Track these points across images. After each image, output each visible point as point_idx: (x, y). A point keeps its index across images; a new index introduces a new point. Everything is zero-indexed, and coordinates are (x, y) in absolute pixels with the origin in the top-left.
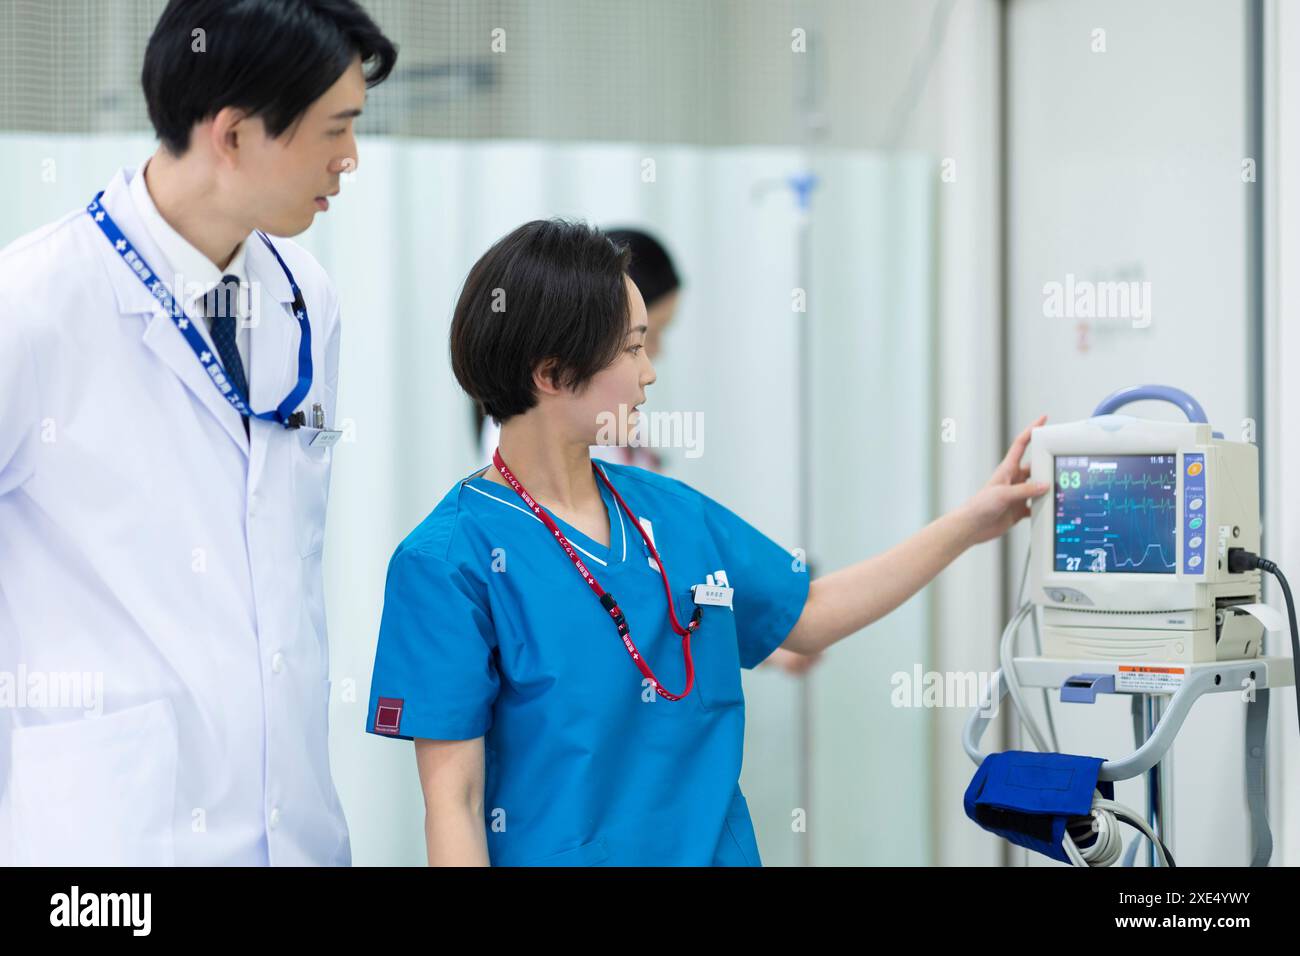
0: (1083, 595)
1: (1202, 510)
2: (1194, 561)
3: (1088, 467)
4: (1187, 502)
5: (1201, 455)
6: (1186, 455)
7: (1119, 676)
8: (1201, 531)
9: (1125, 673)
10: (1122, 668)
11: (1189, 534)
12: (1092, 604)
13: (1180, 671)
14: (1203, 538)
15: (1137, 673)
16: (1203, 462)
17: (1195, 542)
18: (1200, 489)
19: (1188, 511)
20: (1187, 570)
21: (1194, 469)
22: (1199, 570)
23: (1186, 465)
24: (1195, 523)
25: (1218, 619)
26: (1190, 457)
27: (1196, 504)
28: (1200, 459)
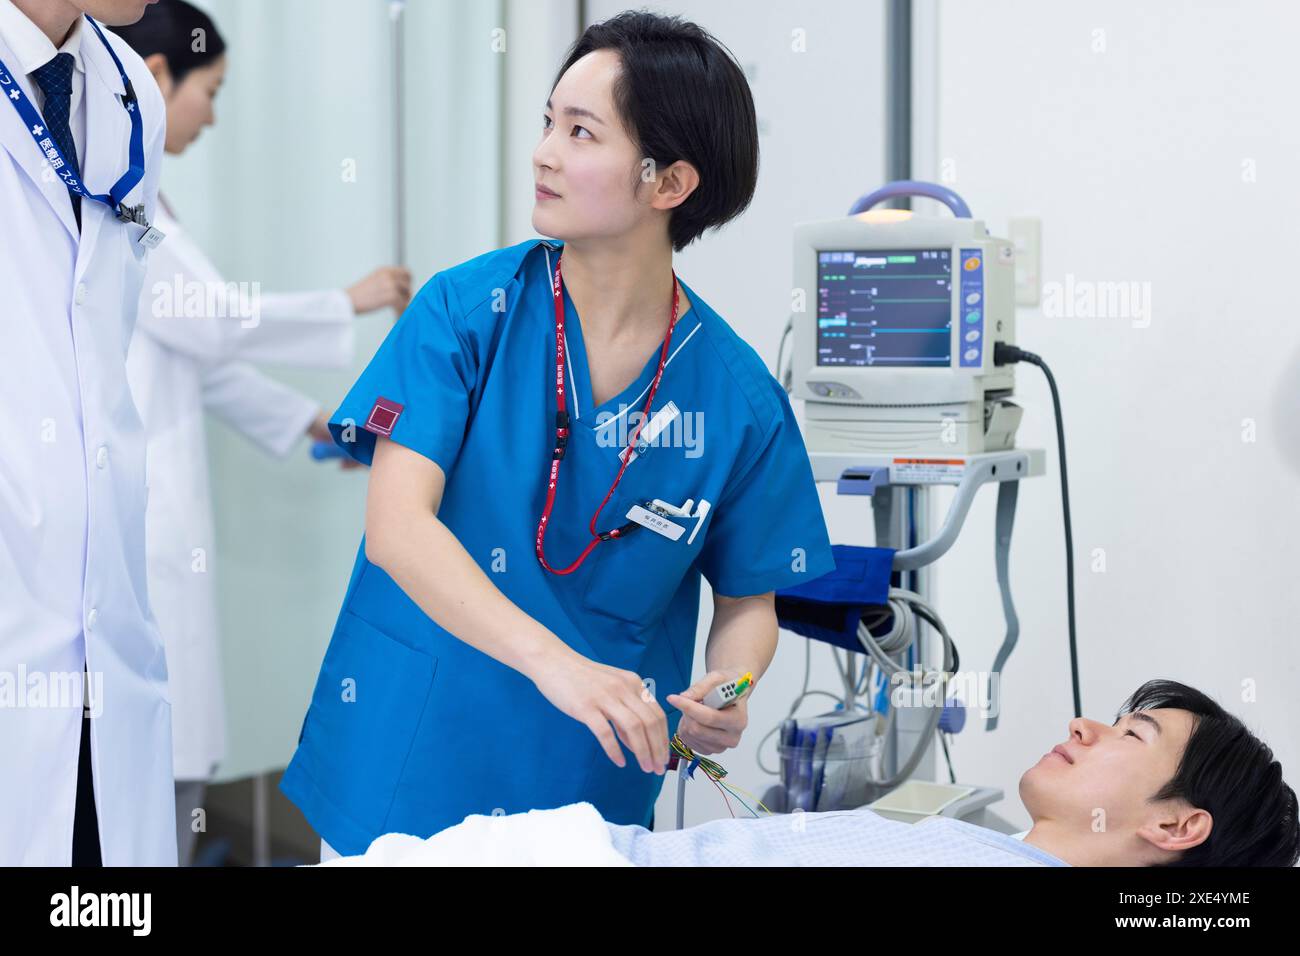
0: (851, 390)
1: (980, 305)
2: (971, 355)
3: (854, 262)
4: (964, 296)
5: (979, 250)
6: (963, 251)
7: (894, 468)
8: (979, 325)
9: (901, 466)
10: (897, 461)
11: (965, 327)
12: (859, 397)
13: (961, 462)
14: (980, 331)
15: (913, 465)
16: (981, 258)
17: (972, 336)
18: (978, 284)
19: (964, 305)
20: (963, 363)
21: (971, 265)
22: (977, 363)
23: (963, 260)
24: (972, 317)
26: (967, 253)
27: (973, 298)
28: (978, 254)
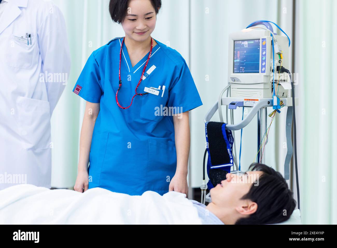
0: (239, 80)
1: (265, 55)
2: (263, 69)
3: (241, 43)
4: (262, 52)
5: (265, 39)
6: (262, 39)
7: (244, 101)
8: (265, 61)
9: (246, 101)
10: (245, 100)
11: (263, 61)
12: (241, 82)
13: (257, 100)
14: (265, 63)
15: (248, 101)
16: (266, 41)
17: (264, 64)
18: (265, 49)
19: (262, 55)
20: (262, 72)
21: (264, 43)
22: (264, 72)
23: (262, 42)
24: (264, 59)
25: (272, 86)
26: (264, 39)
27: (264, 53)
28: (265, 40)
